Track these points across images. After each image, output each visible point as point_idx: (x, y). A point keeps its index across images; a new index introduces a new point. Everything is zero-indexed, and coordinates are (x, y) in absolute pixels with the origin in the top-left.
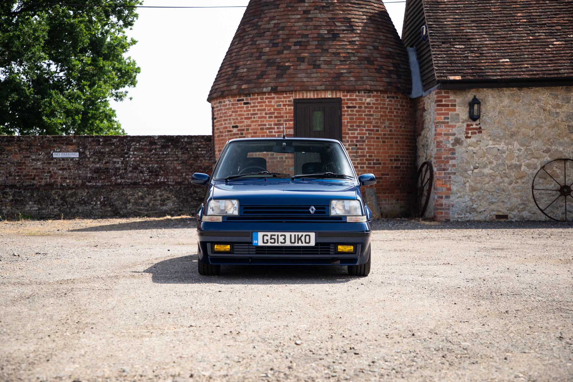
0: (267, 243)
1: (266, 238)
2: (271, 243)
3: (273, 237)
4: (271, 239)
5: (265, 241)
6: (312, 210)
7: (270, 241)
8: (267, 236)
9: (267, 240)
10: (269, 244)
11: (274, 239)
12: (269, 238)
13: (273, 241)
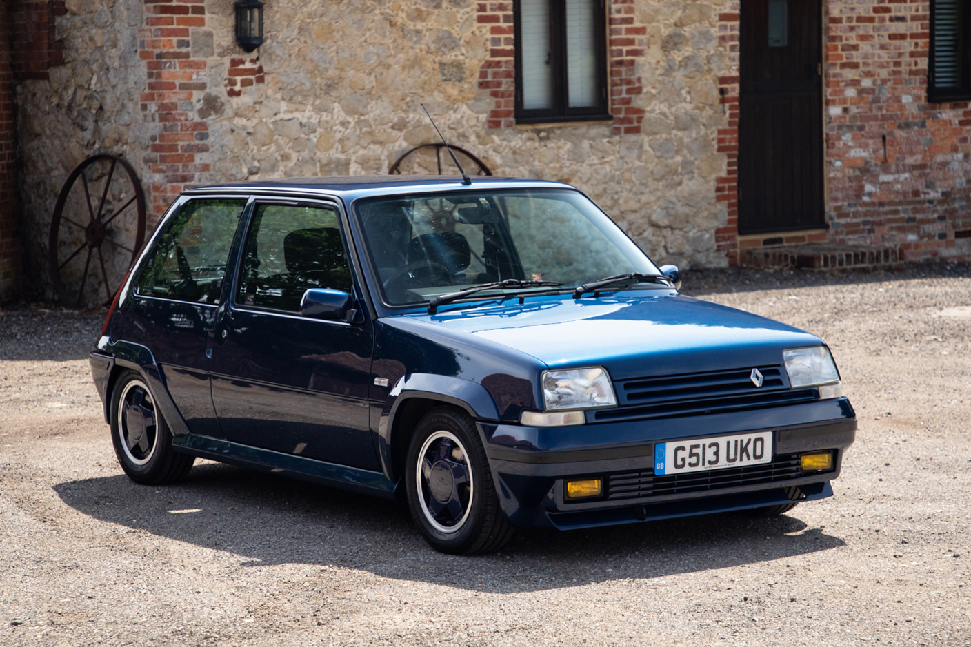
0: (683, 466)
1: (681, 454)
2: (691, 465)
3: (695, 451)
4: (691, 455)
5: (680, 462)
6: (756, 378)
7: (688, 461)
8: (683, 449)
9: (683, 460)
10: (687, 469)
11: (697, 455)
12: (685, 454)
13: (694, 460)
